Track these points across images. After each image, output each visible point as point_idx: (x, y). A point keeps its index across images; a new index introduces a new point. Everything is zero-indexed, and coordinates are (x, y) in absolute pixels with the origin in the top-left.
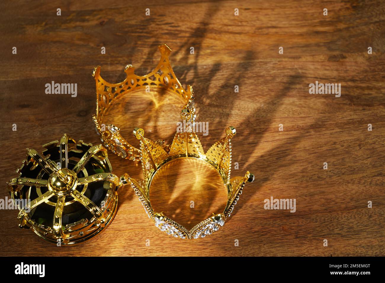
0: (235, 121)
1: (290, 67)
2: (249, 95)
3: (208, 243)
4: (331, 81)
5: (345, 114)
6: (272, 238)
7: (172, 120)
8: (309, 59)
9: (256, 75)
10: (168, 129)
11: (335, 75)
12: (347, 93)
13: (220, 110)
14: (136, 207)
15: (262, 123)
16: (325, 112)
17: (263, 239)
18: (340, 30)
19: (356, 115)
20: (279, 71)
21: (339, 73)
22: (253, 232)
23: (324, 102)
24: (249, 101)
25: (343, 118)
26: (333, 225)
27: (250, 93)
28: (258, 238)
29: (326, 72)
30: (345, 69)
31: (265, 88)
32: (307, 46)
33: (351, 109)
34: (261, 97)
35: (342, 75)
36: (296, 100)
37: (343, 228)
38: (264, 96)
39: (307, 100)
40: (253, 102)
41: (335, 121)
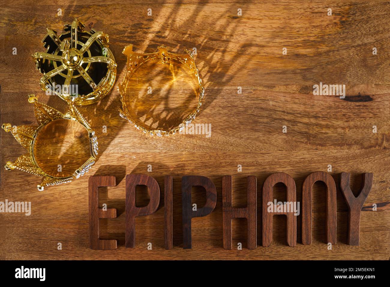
0: (206, 153)
1: (262, 98)
2: (221, 127)
3: (173, 255)
4: (296, 116)
5: (299, 153)
6: (220, 255)
7: (153, 148)
8: (283, 89)
9: (230, 104)
10: (149, 156)
11: (301, 110)
12: (307, 130)
13: (194, 141)
14: (122, 224)
15: (228, 157)
16: (283, 150)
17: (213, 255)
18: (320, 54)
19: (309, 154)
20: (252, 102)
21: (305, 108)
22: (207, 249)
23: (285, 139)
24: (220, 134)
25: (297, 156)
26: (265, 249)
27: (222, 124)
28: (209, 254)
29: (295, 106)
30: (312, 104)
31: (236, 120)
32: (284, 72)
33: (306, 148)
34: (231, 129)
35: (308, 110)
36: (261, 136)
37: (272, 251)
38: (233, 129)
39: (270, 136)
40: (224, 134)
41: (289, 159)
